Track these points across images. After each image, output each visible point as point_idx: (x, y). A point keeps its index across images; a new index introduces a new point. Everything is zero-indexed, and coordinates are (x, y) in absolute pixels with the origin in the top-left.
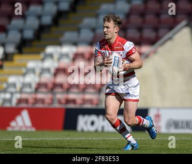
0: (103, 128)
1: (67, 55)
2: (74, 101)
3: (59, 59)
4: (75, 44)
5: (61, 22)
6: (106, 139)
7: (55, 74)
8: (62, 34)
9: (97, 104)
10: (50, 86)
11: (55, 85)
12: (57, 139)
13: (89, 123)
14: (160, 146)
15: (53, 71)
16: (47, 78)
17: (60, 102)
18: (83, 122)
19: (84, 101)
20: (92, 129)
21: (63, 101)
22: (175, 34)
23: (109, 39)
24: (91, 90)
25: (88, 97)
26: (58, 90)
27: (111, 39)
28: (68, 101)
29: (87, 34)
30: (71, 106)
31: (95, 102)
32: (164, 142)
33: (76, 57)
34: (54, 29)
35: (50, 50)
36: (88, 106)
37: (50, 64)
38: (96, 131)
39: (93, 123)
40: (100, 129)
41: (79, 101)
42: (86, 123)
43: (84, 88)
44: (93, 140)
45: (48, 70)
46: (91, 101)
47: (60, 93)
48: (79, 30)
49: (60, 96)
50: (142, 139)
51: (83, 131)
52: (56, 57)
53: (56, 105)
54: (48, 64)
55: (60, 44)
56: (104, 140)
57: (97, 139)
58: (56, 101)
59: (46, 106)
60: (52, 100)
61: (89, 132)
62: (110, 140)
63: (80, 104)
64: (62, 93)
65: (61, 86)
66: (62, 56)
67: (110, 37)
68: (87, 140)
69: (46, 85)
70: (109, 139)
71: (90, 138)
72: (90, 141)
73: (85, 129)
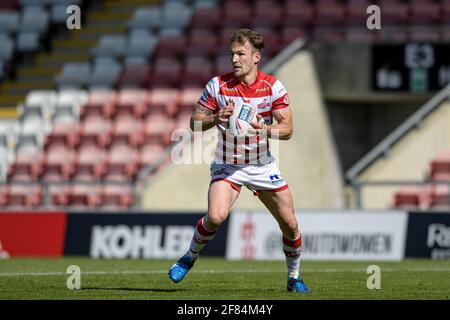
0: (141, 251)
1: (69, 109)
2: (84, 200)
3: (53, 117)
4: (85, 87)
5: (57, 43)
6: (147, 272)
7: (47, 147)
8: (59, 68)
9: (129, 205)
10: (36, 169)
11: (46, 169)
12: (50, 273)
13: (114, 242)
14: (253, 286)
15: (41, 140)
16: (30, 154)
17: (56, 200)
18: (102, 241)
19: (104, 199)
20: (120, 253)
21: (63, 199)
22: (280, 65)
23: (244, 76)
24: (118, 177)
25: (111, 190)
26: (53, 177)
27: (247, 74)
28: (72, 199)
29: (107, 68)
30: (78, 208)
31: (126, 199)
32: (263, 278)
33: (87, 111)
34: (42, 59)
35: (35, 99)
36: (111, 208)
37: (36, 127)
38: (129, 257)
39: (121, 242)
40: (135, 254)
41: (94, 199)
42: (108, 242)
43: (104, 174)
44: (121, 276)
45: (33, 139)
46: (117, 199)
47: (56, 183)
48: (91, 61)
49: (57, 188)
50: (218, 272)
51: (101, 257)
52: (47, 112)
53: (50, 208)
54: (32, 126)
55: (55, 88)
56: (144, 276)
57: (130, 272)
58: (48, 200)
59: (28, 209)
60: (41, 197)
61: (114, 259)
62: (155, 275)
63: (97, 205)
64: (61, 183)
65: (58, 169)
66: (59, 111)
67: (245, 71)
68: (110, 275)
69: (28, 169)
70: (153, 272)
71: (116, 272)
72: (116, 277)
73: (107, 253)
